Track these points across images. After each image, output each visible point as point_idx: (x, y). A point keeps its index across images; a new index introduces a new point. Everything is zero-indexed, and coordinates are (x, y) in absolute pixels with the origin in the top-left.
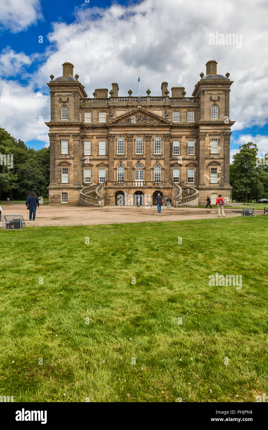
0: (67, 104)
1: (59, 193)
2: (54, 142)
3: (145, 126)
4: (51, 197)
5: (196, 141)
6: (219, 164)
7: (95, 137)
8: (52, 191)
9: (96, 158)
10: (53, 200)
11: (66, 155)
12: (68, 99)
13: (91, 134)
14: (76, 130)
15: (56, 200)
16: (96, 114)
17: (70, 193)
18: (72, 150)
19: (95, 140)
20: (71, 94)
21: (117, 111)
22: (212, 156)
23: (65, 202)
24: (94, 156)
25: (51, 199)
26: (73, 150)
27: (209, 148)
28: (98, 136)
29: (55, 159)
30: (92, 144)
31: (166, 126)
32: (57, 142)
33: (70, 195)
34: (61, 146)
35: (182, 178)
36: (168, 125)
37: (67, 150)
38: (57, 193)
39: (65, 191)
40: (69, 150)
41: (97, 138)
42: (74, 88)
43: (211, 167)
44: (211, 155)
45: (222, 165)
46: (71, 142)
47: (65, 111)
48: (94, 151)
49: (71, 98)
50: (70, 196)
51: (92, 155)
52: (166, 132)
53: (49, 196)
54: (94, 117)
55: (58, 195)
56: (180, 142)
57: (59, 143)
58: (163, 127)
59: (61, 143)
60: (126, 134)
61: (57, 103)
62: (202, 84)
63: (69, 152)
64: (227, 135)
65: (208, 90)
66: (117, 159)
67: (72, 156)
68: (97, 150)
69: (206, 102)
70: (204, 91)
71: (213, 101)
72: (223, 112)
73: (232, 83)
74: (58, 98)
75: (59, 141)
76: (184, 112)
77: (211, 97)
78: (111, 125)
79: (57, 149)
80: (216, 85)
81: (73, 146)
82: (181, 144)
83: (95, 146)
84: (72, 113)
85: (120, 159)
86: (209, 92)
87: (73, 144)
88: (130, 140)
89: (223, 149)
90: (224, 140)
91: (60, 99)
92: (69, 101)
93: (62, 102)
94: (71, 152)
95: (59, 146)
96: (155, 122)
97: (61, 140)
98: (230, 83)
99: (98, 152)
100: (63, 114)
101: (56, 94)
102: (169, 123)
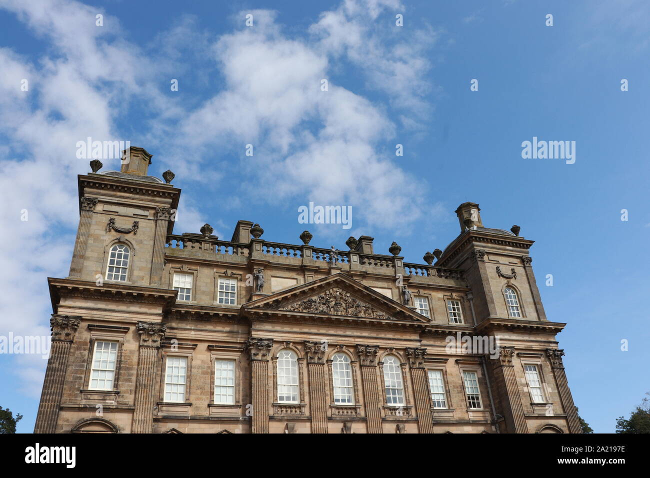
0: (129, 237)
2: (67, 345)
3: (358, 324)
5: (480, 372)
7: (203, 347)
9: (205, 413)
11: (105, 394)
12: (136, 225)
13: (192, 335)
14: (152, 315)
16: (209, 281)
18: (129, 380)
19: (201, 355)
20: (146, 213)
21: (273, 279)
22: (538, 411)
24: (197, 408)
26: (134, 378)
27: (526, 390)
28: (213, 344)
29: (61, 409)
30: (189, 368)
31: (412, 326)
32: (78, 349)
34: (89, 361)
36: (416, 324)
37: (110, 376)
40: (117, 379)
41: (210, 349)
42: (158, 199)
44: (536, 408)
46: (132, 352)
47: (120, 256)
48: (199, 391)
49: (142, 223)
51: (190, 405)
52: (412, 342)
54: (203, 289)
56: (444, 374)
57: (86, 352)
58: (404, 329)
59: (91, 351)
60: (303, 343)
61: (97, 232)
62: (476, 237)
63: (116, 386)
64: (555, 355)
65: (489, 253)
66: (280, 420)
67: (129, 399)
68: (207, 388)
69: (492, 278)
70: (482, 254)
71: (503, 276)
72: (530, 303)
73: (530, 245)
74: (105, 219)
75: (85, 343)
76: (439, 299)
77: (497, 268)
78: (261, 312)
79: (76, 372)
80: (502, 245)
81: (136, 367)
82: (449, 381)
83: (203, 373)
84: (144, 265)
85: (288, 420)
86: (491, 257)
87: (135, 359)
88: (316, 360)
89: (556, 391)
90: (552, 368)
91: (112, 221)
92: (139, 231)
93: (117, 231)
94: (124, 387)
95: (84, 361)
96: (380, 315)
97: (92, 342)
98: (527, 245)
99: (212, 394)
100: (112, 262)
101: (99, 208)
102: (418, 320)
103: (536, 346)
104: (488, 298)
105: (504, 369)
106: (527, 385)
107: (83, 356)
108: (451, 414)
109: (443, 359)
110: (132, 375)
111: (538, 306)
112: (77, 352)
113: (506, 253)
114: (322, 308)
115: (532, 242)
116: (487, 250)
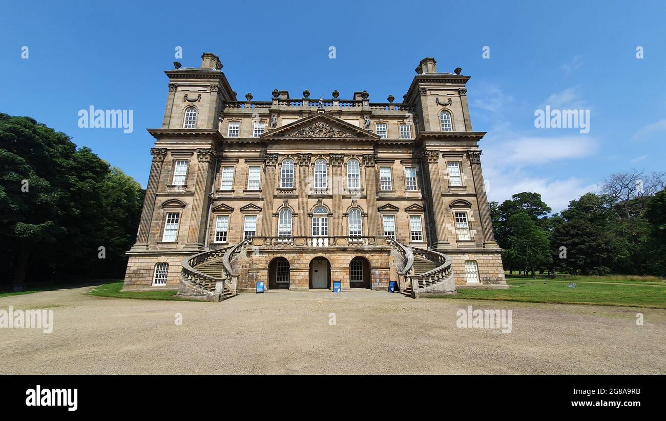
0: (196, 103)
1: (149, 264)
2: (160, 163)
3: (331, 142)
4: (131, 272)
5: (418, 168)
6: (468, 205)
7: (242, 160)
8: (136, 261)
9: (242, 195)
10: (133, 279)
11: (179, 187)
12: (200, 96)
13: (236, 154)
14: (205, 145)
15: (140, 279)
16: (248, 125)
17: (174, 264)
18: (193, 179)
19: (242, 164)
20: (205, 89)
21: (282, 119)
22: (453, 191)
23: (161, 285)
24: (238, 193)
25: (130, 277)
26: (195, 178)
27: (446, 177)
28: (248, 159)
29: (157, 195)
30: (235, 173)
31: (367, 141)
32: (166, 165)
33: (174, 267)
34: (173, 172)
35: (400, 231)
36: (370, 139)
37: (184, 178)
38: (145, 264)
39: (163, 259)
40: (186, 179)
41: (246, 161)
42: (211, 80)
43: (454, 210)
44: (452, 189)
45: (475, 206)
46: (194, 165)
47: (191, 115)
48: (239, 184)
49: (203, 95)
50: (173, 271)
51: (234, 191)
52: (367, 150)
53: (127, 272)
54: (245, 129)
55: (148, 268)
56: (392, 170)
57: (171, 166)
58: (362, 143)
59: (173, 166)
60: (297, 155)
61: (178, 103)
62: (421, 80)
63: (186, 183)
64: (474, 155)
65: (430, 90)
66: (280, 198)
67: (192, 189)
68: (244, 182)
69: (431, 106)
70: (425, 91)
71: (440, 104)
72: (460, 121)
73: (467, 80)
74: (183, 95)
75: (170, 162)
76: (394, 124)
77: (437, 99)
78: (271, 139)
79: (165, 176)
80: (443, 82)
81: (197, 172)
82: (394, 173)
83: (242, 174)
84: (203, 118)
85: (285, 197)
86: (433, 92)
87: (196, 168)
88: (304, 164)
89: (472, 178)
90: (471, 163)
91: (186, 96)
92: (201, 100)
93: (189, 101)
94: (190, 183)
95: (169, 171)
96: (348, 136)
97: (174, 161)
98: (464, 80)
99: (246, 185)
100: (187, 118)
101: (179, 89)
102: (371, 137)
103: (458, 149)
104: (425, 120)
105: (430, 165)
106: (448, 174)
107: (169, 168)
108: (393, 194)
109: (392, 161)
110: (194, 176)
111: (466, 122)
112: (166, 167)
113: (445, 88)
114: (311, 134)
115: (469, 77)
116: (430, 87)
